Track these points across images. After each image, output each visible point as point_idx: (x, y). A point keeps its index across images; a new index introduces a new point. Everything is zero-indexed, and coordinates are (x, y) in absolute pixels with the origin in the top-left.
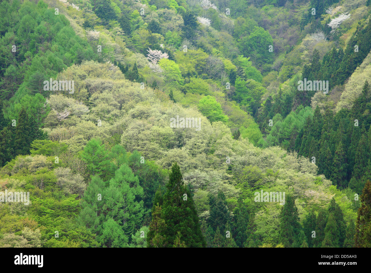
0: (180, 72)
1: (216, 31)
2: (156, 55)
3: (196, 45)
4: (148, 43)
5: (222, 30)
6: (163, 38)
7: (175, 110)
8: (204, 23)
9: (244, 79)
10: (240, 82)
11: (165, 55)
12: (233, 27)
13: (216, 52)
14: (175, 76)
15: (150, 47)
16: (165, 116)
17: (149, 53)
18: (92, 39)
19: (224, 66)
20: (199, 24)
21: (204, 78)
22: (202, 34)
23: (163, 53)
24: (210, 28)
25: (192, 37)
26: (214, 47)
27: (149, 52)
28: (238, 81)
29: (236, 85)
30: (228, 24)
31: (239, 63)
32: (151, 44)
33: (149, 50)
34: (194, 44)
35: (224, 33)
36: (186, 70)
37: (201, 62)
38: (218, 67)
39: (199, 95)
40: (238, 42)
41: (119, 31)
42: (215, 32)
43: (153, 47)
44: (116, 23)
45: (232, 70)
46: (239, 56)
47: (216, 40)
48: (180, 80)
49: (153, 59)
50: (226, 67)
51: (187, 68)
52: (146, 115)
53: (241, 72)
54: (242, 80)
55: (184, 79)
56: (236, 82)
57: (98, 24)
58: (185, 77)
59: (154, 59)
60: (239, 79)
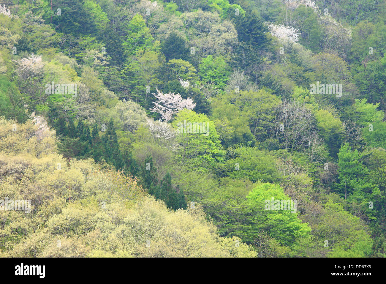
0: (218, 136)
1: (309, 51)
2: (171, 104)
3: (258, 82)
4: (155, 81)
5: (326, 49)
6: (193, 69)
7: (144, 216)
8: (283, 37)
9: (359, 147)
10: (348, 154)
11: (190, 103)
12: (348, 42)
13: (302, 94)
14: (206, 143)
15: (161, 88)
16: (122, 227)
17: (157, 100)
18: (28, 74)
19: (315, 122)
20: (271, 40)
21: (272, 147)
22: (275, 58)
23: (186, 98)
24: (297, 46)
25: (251, 66)
26: (298, 84)
27: (158, 97)
28: (345, 152)
29: (340, 161)
30: (338, 36)
31: (357, 115)
32: (161, 82)
33: (157, 93)
34: (255, 79)
35: (328, 56)
36: (231, 131)
37: (264, 115)
38: (303, 124)
39: (248, 181)
40: (358, 72)
41: (98, 58)
42: (305, 54)
43: (167, 87)
44: (93, 42)
45: (333, 129)
46: (357, 100)
47: (305, 71)
48: (216, 151)
49: (164, 111)
50: (321, 125)
51: (232, 127)
52: (84, 227)
53: (351, 133)
54: (353, 149)
55: (225, 149)
56: (340, 154)
57: (54, 44)
58: (227, 146)
59: (168, 112)
60: (346, 149)
